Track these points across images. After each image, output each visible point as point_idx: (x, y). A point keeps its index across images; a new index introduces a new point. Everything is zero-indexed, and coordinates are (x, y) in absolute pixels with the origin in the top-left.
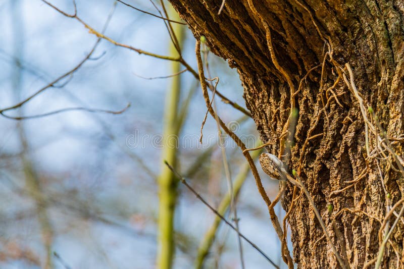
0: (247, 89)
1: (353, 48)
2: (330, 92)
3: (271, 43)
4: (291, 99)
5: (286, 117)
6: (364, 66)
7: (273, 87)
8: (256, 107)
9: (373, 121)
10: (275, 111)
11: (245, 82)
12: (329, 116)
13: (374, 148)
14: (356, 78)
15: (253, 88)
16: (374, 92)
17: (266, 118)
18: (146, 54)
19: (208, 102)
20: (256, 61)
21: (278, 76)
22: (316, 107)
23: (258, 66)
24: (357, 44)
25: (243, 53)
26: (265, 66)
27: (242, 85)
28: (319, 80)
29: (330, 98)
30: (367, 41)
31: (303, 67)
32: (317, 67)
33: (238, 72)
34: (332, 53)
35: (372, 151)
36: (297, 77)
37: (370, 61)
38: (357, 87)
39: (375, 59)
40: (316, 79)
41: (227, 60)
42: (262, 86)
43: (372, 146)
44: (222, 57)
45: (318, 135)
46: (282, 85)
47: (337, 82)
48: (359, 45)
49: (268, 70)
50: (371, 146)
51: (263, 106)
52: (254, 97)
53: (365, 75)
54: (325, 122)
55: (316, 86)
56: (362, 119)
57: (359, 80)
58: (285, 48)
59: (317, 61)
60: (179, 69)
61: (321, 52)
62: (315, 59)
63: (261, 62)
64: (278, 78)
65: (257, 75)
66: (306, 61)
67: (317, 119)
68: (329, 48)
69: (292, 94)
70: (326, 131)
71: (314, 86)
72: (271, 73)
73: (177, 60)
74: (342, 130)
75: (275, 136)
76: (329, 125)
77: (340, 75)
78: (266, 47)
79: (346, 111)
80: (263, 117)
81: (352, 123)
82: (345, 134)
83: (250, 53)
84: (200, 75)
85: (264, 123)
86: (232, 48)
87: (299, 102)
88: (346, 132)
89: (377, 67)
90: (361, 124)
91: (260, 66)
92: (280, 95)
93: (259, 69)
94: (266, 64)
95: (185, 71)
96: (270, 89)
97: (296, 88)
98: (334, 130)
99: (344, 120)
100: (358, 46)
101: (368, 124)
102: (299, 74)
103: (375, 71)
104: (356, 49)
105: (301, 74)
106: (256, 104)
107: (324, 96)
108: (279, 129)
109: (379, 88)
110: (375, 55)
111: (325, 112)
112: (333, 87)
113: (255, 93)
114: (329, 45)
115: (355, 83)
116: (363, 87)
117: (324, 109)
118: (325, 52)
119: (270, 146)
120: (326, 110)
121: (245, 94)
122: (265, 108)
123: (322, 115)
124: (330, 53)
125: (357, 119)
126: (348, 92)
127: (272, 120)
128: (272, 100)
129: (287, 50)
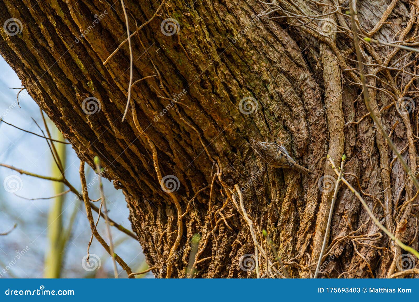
0: (132, 210)
1: (242, 169)
2: (218, 214)
3: (157, 164)
4: (179, 221)
5: (173, 240)
6: (254, 187)
7: (159, 209)
8: (142, 230)
9: (263, 244)
10: (161, 234)
11: (130, 204)
12: (217, 239)
13: (264, 273)
14: (246, 200)
15: (139, 210)
16: (264, 214)
17: (153, 242)
18: (27, 174)
19: (93, 225)
20: (142, 182)
21: (165, 197)
22: (204, 230)
23: (144, 187)
24: (246, 165)
25: (128, 173)
26: (151, 187)
27: (128, 207)
28: (207, 202)
29: (219, 220)
30: (257, 162)
31: (191, 188)
32: (205, 188)
33: (124, 193)
34: (220, 174)
35: (261, 275)
36: (184, 198)
37: (259, 182)
38: (246, 209)
39: (265, 181)
40: (204, 200)
41: (112, 181)
42: (149, 208)
43: (263, 270)
44: (107, 177)
45: (206, 259)
46: (169, 207)
47: (226, 203)
48: (248, 165)
49: (154, 191)
50: (261, 271)
51: (150, 228)
52: (140, 220)
53: (255, 197)
54: (214, 245)
55: (204, 208)
56: (252, 242)
57: (248, 202)
58: (172, 168)
59: (205, 181)
60: (62, 190)
61: (209, 173)
62: (204, 180)
63: (147, 183)
64: (165, 200)
65: (144, 196)
66: (194, 182)
67: (205, 242)
68: (218, 169)
69: (179, 216)
70: (215, 255)
71: (202, 208)
72: (158, 194)
73: (60, 181)
74: (231, 254)
75: (161, 259)
76: (218, 248)
77: (229, 196)
78: (152, 167)
79: (235, 234)
80: (150, 239)
81: (241, 246)
82: (234, 258)
83: (136, 174)
84: (84, 196)
85: (150, 246)
86: (117, 169)
87: (187, 225)
88: (235, 255)
89: (267, 189)
90: (250, 247)
91: (146, 187)
92: (167, 218)
93: (146, 190)
94: (152, 185)
95: (68, 192)
96: (157, 211)
97: (183, 210)
98: (223, 254)
99: (233, 243)
100: (247, 167)
101: (258, 248)
102: (186, 196)
103: (265, 192)
104: (246, 170)
105: (188, 196)
106: (142, 226)
107: (213, 218)
108: (166, 252)
109: (269, 210)
110: (265, 176)
111: (214, 235)
112: (222, 209)
113: (141, 216)
114: (217, 166)
115: (245, 205)
116: (253, 209)
117: (212, 231)
118: (214, 173)
119: (156, 270)
120: (215, 233)
121: (131, 216)
122: (151, 231)
123: (210, 238)
124: (219, 174)
125: (246, 242)
126: (238, 214)
127: (159, 243)
128: (158, 223)
129: (174, 171)
